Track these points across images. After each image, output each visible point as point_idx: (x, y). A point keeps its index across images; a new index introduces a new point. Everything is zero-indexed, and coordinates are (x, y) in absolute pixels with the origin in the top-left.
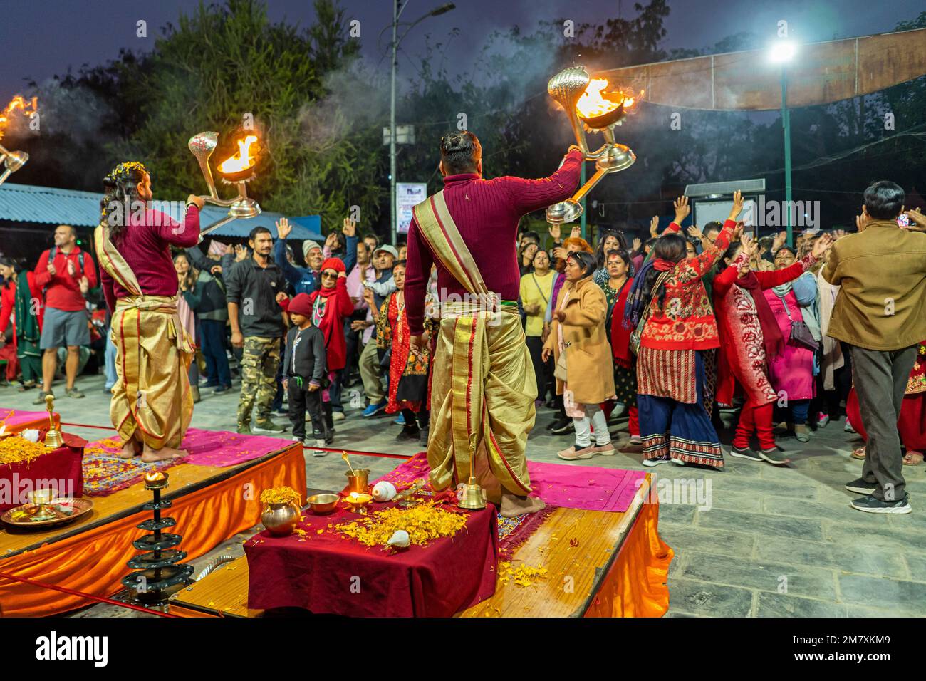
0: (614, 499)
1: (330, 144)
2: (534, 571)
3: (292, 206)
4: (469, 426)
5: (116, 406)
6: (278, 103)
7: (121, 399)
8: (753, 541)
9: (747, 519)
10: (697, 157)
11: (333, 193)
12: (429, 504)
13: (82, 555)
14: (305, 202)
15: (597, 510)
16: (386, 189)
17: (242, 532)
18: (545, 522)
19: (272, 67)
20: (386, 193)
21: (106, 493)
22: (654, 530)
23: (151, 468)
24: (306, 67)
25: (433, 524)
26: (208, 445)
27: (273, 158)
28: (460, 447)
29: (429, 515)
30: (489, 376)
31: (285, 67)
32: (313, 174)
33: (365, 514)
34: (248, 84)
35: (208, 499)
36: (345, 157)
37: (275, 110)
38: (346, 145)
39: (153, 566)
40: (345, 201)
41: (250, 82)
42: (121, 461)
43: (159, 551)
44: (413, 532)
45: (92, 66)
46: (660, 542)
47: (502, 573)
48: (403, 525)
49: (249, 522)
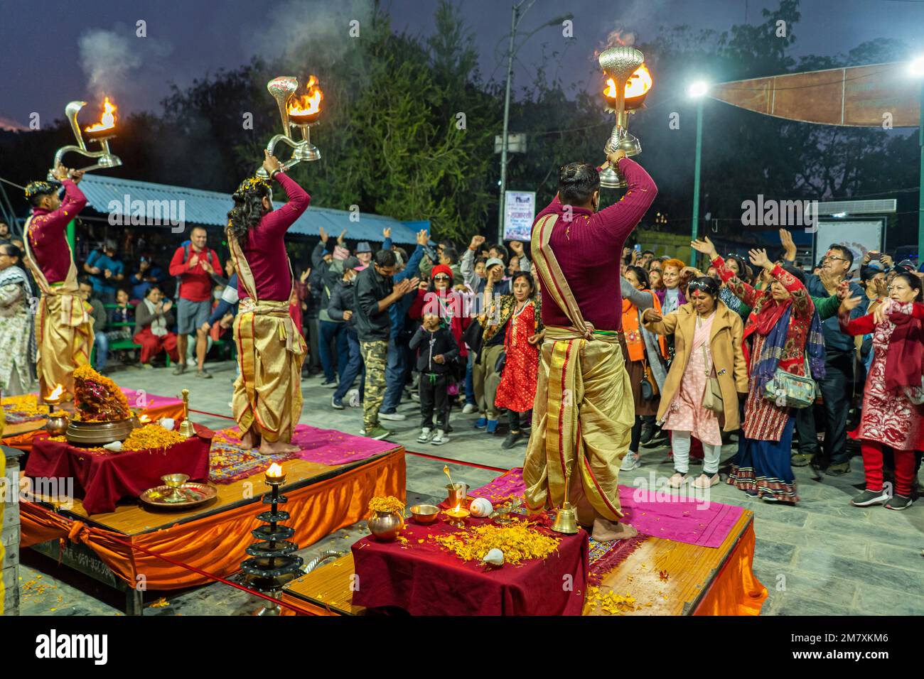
0: (707, 534)
1: (443, 152)
2: (622, 599)
3: (403, 211)
4: (561, 448)
5: (237, 399)
6: (395, 111)
7: (241, 394)
8: (855, 589)
9: (849, 565)
10: (823, 169)
11: (444, 199)
12: (523, 524)
13: (206, 537)
14: (417, 206)
15: (689, 543)
16: (495, 196)
17: (345, 528)
18: (636, 551)
19: (392, 76)
20: (496, 200)
21: (228, 481)
22: (748, 568)
23: (267, 460)
24: (424, 76)
25: (527, 545)
26: (317, 442)
27: (388, 163)
28: (553, 468)
29: (523, 537)
30: (584, 401)
31: (404, 76)
32: (426, 180)
33: (463, 528)
34: (369, 93)
35: (317, 495)
36: (457, 165)
37: (393, 118)
38: (458, 153)
39: (268, 555)
40: (455, 207)
41: (371, 91)
42: (241, 451)
43: (274, 542)
44: (508, 551)
45: (227, 71)
46: (753, 580)
47: (590, 598)
48: (498, 543)
49: (352, 519)
